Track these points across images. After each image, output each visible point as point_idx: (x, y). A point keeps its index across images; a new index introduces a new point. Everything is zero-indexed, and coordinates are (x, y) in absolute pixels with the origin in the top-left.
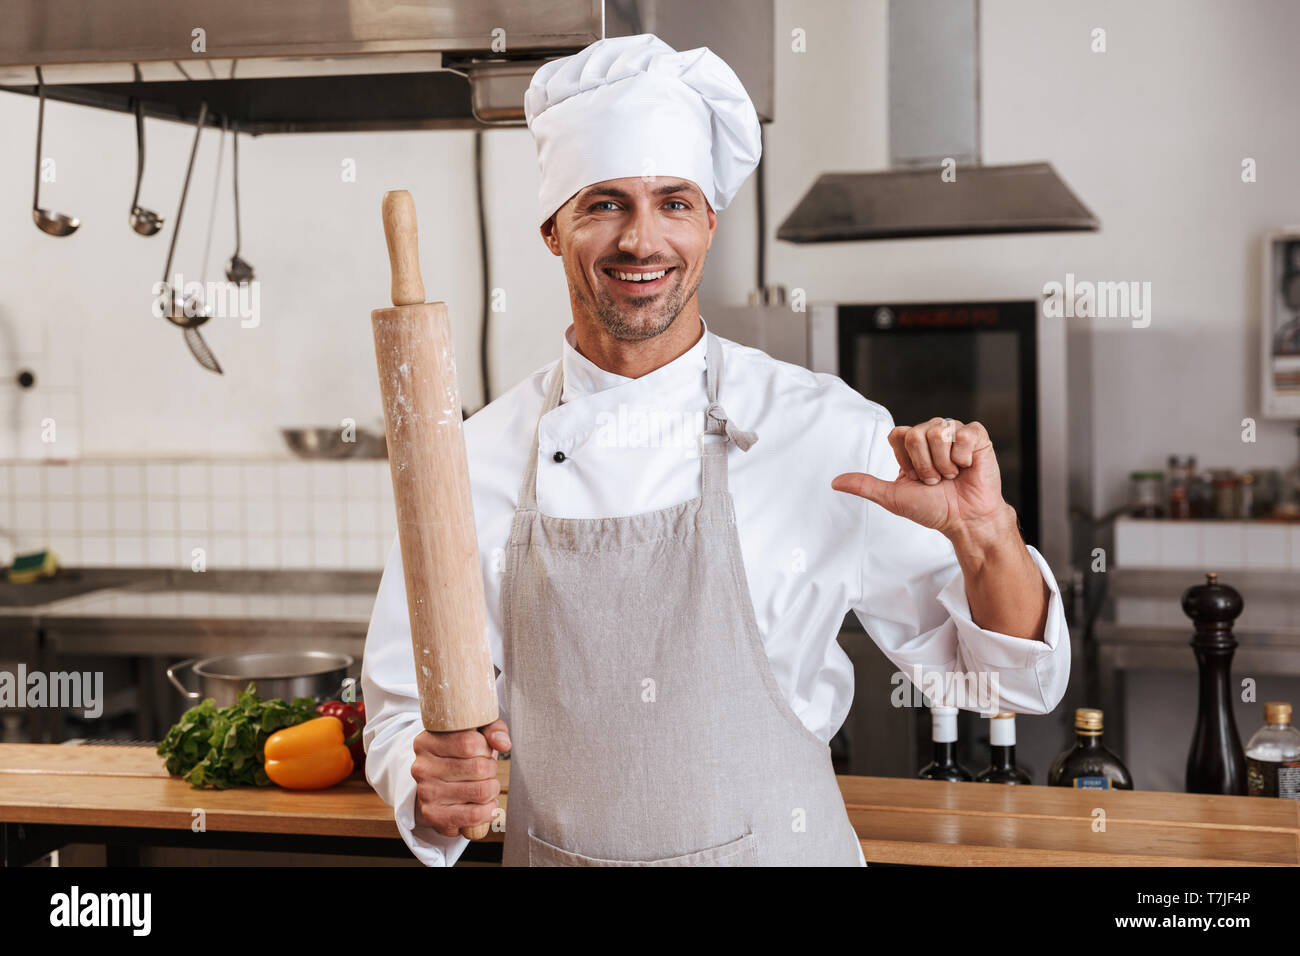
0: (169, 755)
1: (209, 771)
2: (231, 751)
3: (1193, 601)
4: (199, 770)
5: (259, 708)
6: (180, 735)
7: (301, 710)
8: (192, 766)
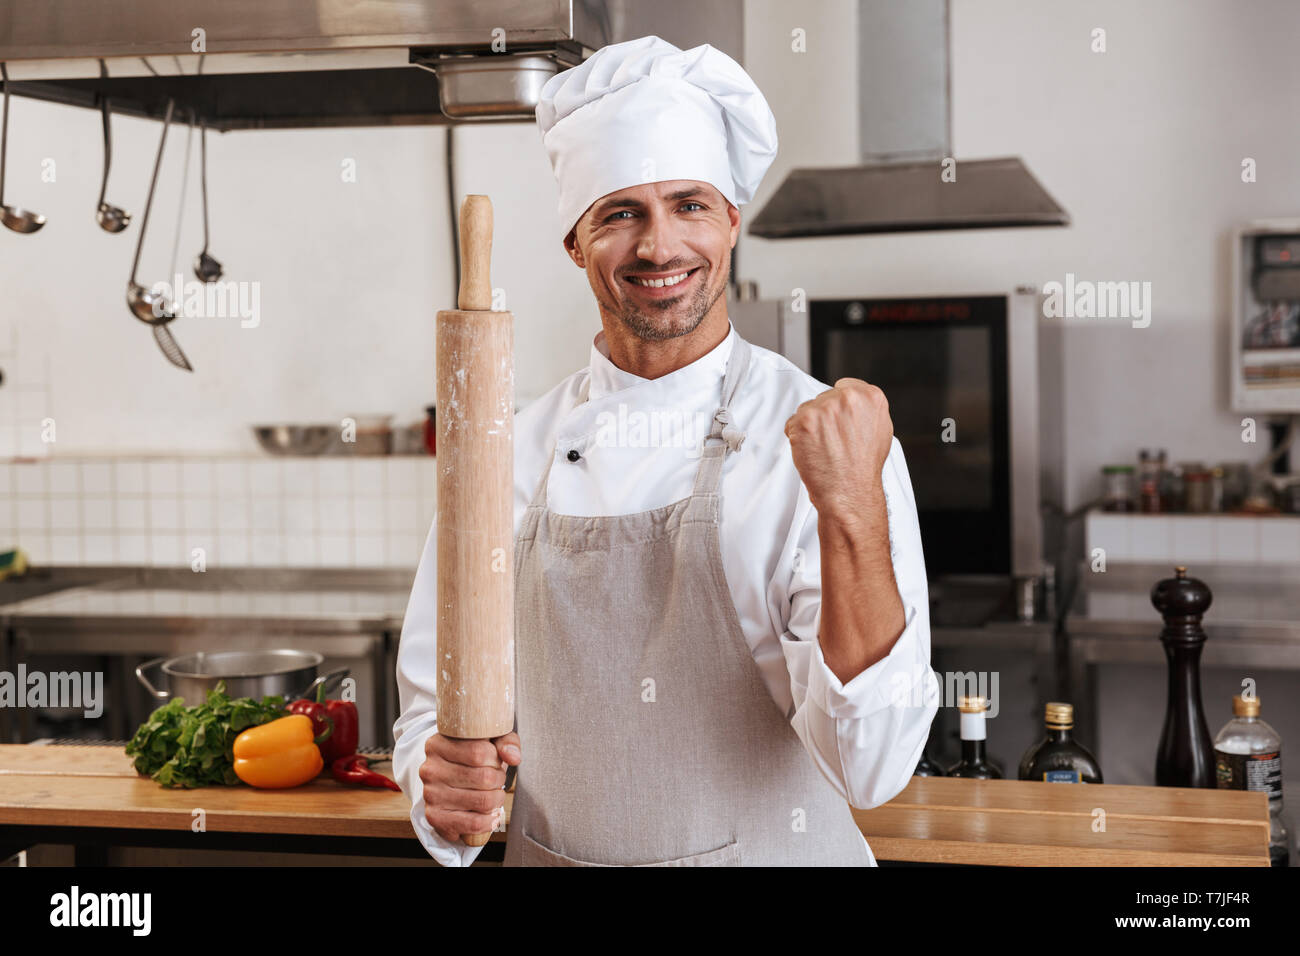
0: (137, 755)
1: (178, 771)
2: (199, 750)
3: (1162, 595)
4: (167, 770)
5: (227, 707)
6: (149, 734)
7: (271, 708)
8: (161, 765)
